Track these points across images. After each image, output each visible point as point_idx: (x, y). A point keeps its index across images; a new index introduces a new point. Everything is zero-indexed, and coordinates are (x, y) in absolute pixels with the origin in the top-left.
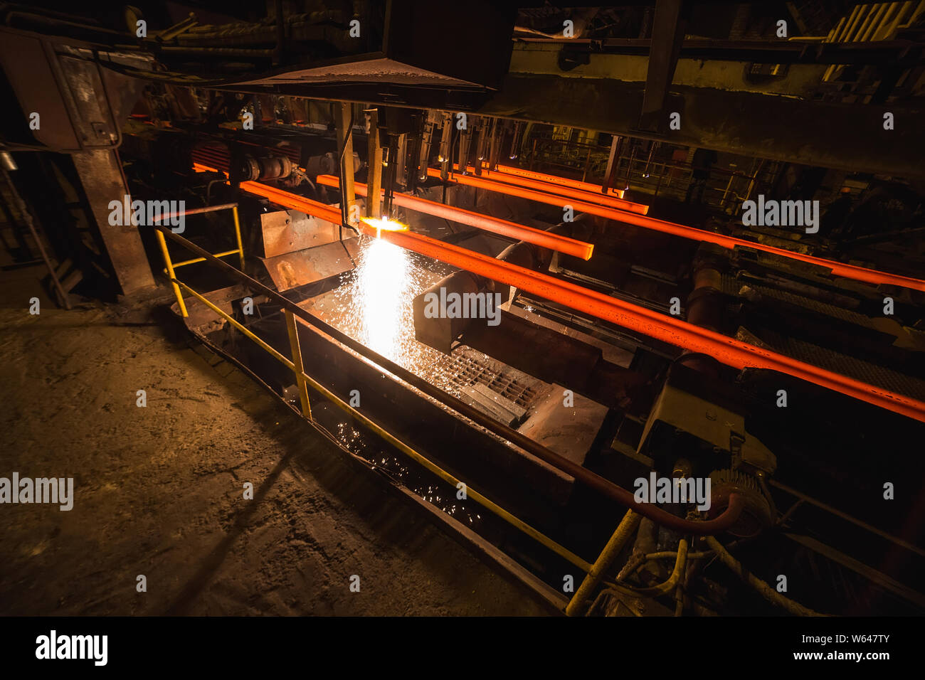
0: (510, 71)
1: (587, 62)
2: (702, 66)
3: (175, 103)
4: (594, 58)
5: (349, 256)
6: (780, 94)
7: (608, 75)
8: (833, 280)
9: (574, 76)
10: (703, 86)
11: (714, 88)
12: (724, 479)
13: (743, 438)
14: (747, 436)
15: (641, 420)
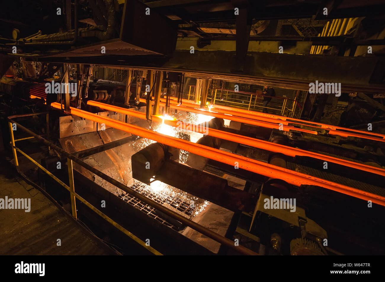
0: (176, 49)
1: (210, 44)
2: (259, 43)
3: (26, 71)
4: (212, 42)
5: (101, 138)
6: (295, 53)
7: (219, 49)
8: (341, 145)
9: (205, 50)
10: (261, 51)
11: (266, 52)
12: (299, 244)
13: (306, 220)
14: (308, 220)
15: (250, 215)
